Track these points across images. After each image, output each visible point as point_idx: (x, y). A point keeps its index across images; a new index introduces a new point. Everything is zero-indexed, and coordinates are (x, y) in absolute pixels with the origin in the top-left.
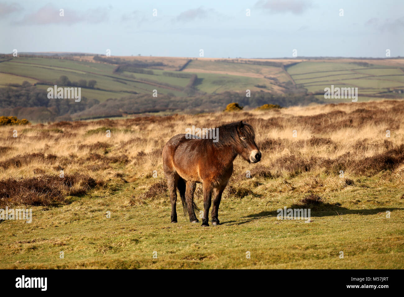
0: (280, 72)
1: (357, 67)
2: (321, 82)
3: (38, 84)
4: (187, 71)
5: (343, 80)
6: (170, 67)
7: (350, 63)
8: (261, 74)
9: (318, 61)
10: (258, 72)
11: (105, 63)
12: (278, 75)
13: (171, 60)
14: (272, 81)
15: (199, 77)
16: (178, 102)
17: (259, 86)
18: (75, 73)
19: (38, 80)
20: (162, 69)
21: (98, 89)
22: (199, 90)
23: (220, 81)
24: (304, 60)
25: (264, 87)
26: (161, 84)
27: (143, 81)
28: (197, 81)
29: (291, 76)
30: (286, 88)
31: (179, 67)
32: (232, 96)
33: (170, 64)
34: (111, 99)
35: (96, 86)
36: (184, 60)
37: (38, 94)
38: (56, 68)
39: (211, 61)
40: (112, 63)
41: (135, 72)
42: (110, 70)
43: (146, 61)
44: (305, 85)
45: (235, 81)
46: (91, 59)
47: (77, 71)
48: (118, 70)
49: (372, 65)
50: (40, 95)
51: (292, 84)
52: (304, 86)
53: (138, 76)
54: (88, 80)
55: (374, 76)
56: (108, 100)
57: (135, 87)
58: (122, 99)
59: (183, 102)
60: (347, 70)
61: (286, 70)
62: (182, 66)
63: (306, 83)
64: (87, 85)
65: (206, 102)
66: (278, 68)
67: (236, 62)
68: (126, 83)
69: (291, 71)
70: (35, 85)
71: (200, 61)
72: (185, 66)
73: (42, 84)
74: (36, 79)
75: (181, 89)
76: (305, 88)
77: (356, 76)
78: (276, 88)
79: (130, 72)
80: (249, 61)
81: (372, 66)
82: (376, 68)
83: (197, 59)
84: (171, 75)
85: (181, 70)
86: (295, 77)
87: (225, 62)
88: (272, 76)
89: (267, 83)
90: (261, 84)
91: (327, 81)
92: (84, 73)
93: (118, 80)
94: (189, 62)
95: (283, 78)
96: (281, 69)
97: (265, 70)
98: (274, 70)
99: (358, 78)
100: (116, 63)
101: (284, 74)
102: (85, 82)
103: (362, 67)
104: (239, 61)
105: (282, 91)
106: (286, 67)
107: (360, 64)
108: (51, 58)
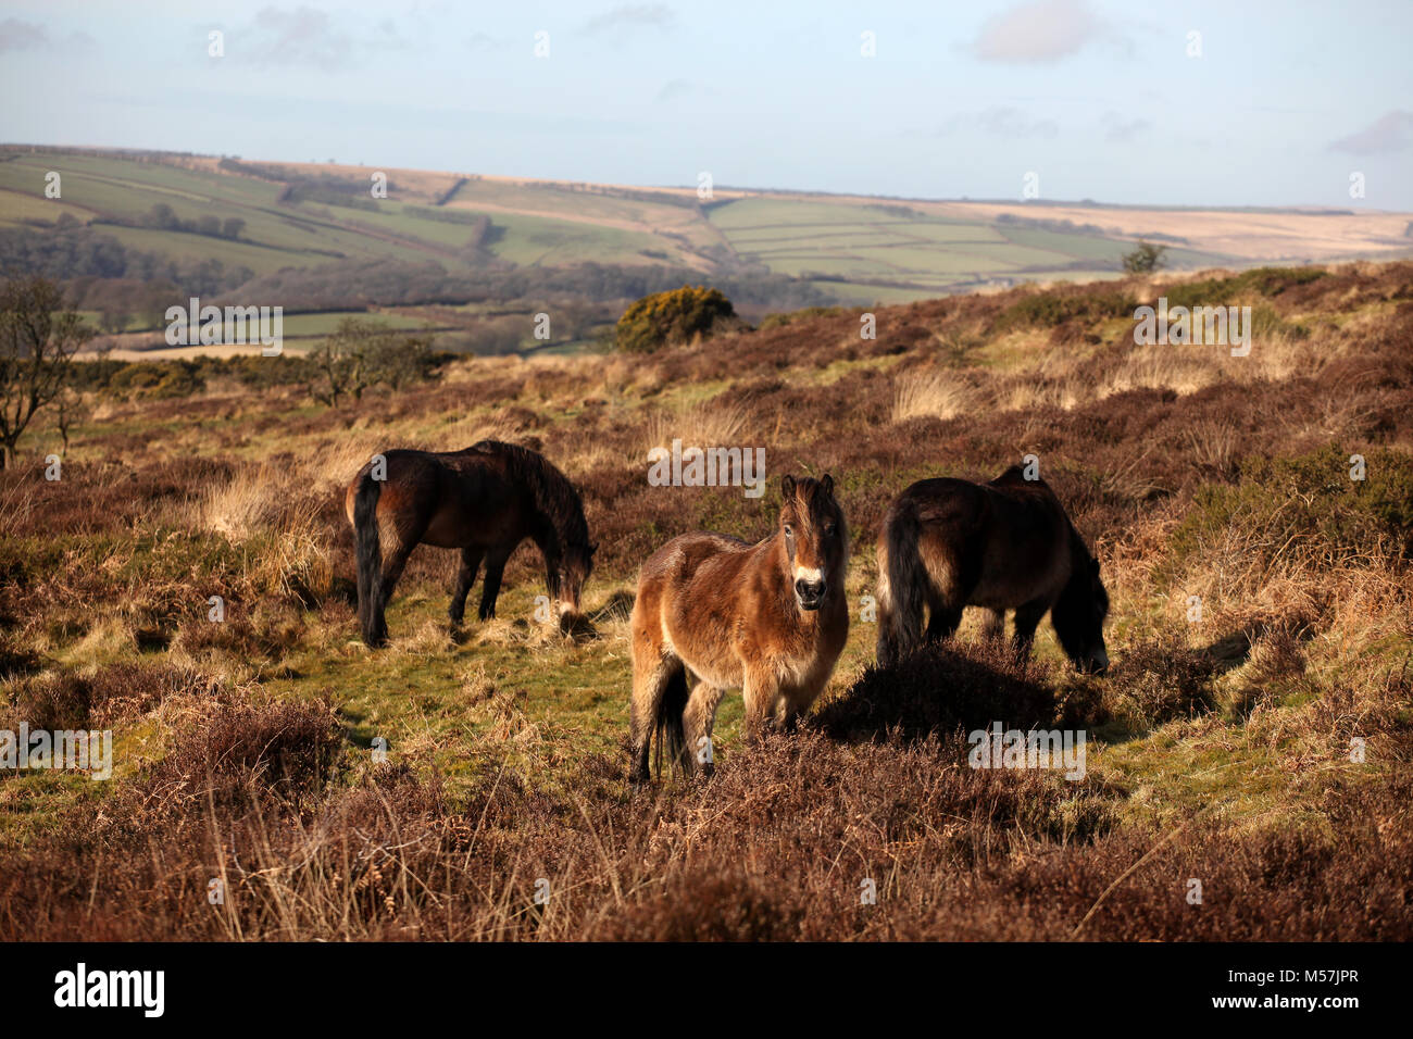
0: (693, 222)
1: (883, 217)
2: (801, 249)
3: (97, 222)
4: (458, 205)
5: (854, 247)
6: (414, 194)
7: (865, 207)
8: (644, 222)
9: (781, 197)
10: (635, 216)
11: (255, 177)
12: (689, 229)
13: (416, 178)
14: (679, 243)
15: (495, 223)
16: (465, 282)
17: (649, 254)
18: (184, 198)
19: (96, 211)
20: (398, 200)
21: (248, 242)
22: (495, 256)
23: (549, 236)
24: (750, 195)
25: (663, 256)
26: (400, 236)
27: (354, 228)
28: (492, 233)
29: (720, 231)
30: (716, 261)
31: (437, 195)
32: (605, 275)
33: (414, 187)
34: (290, 269)
35: (241, 235)
36: (446, 178)
37: (98, 247)
38: (136, 185)
39: (514, 185)
40: (272, 178)
41: (331, 203)
42: (268, 195)
43: (352, 176)
44: (762, 256)
45: (587, 237)
46: (213, 165)
47: (188, 195)
48: (288, 197)
49: (922, 214)
50: (104, 251)
51: (725, 251)
52: (760, 259)
53: (341, 213)
54: (223, 216)
55: (929, 242)
56: (283, 271)
57: (336, 240)
58: (321, 270)
59: (479, 284)
60: (861, 224)
61: (707, 217)
62: (443, 193)
63: (766, 252)
64: (221, 229)
65: (539, 285)
66: (687, 211)
67: (580, 189)
68: (313, 231)
69: (720, 218)
70: (89, 224)
71: (489, 183)
72: (450, 195)
73: (108, 222)
74: (89, 209)
75: (454, 252)
76: (763, 263)
77: (885, 240)
78: (692, 261)
79: (319, 201)
80: (613, 189)
81: (922, 217)
82: (931, 223)
83: (479, 179)
84: (424, 214)
85: (442, 202)
86: (731, 236)
87: (552, 188)
88: (675, 231)
89: (669, 247)
90: (653, 248)
91: (815, 249)
92: (208, 200)
93: (292, 221)
94: (460, 185)
95: (700, 235)
96: (693, 214)
97: (653, 213)
98: (679, 214)
99: (890, 246)
100: (281, 179)
101: (703, 228)
102: (216, 222)
103: (897, 219)
104: (588, 189)
105: (707, 267)
106: (707, 208)
107: (892, 210)
108: (116, 158)
